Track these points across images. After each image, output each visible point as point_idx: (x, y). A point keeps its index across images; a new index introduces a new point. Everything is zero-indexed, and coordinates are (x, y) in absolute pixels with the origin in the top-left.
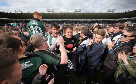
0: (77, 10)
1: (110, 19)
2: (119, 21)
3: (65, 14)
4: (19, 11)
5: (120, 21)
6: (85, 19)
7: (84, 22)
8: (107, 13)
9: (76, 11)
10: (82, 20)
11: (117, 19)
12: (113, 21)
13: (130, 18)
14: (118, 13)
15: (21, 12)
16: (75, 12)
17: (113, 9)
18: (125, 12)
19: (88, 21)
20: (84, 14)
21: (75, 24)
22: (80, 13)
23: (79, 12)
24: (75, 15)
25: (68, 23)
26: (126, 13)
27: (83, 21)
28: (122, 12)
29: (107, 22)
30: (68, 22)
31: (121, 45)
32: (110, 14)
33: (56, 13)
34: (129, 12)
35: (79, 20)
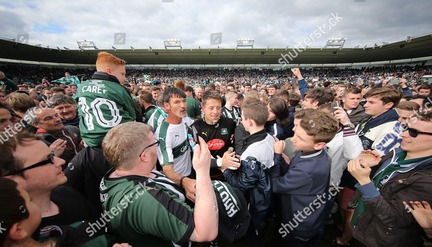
0: (245, 43)
1: (334, 65)
2: (360, 69)
3: (210, 52)
4: (88, 44)
5: (363, 69)
6: (265, 65)
7: (264, 73)
8: (325, 50)
9: (240, 44)
10: (259, 66)
11: (354, 64)
12: (344, 68)
13: (392, 62)
14: (355, 49)
15: (95, 47)
16: (239, 48)
17: (339, 39)
18: (376, 45)
19: (274, 70)
20: (263, 52)
21: (240, 76)
22: (251, 51)
23: (250, 48)
24: (237, 54)
25: (219, 74)
26: (377, 48)
27: (261, 70)
28: (367, 47)
29: (327, 71)
30: (219, 71)
31: (410, 167)
32: (335, 51)
33: (188, 51)
34: (386, 46)
35: (248, 66)
